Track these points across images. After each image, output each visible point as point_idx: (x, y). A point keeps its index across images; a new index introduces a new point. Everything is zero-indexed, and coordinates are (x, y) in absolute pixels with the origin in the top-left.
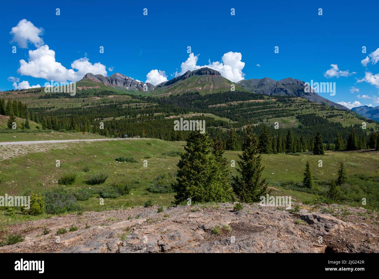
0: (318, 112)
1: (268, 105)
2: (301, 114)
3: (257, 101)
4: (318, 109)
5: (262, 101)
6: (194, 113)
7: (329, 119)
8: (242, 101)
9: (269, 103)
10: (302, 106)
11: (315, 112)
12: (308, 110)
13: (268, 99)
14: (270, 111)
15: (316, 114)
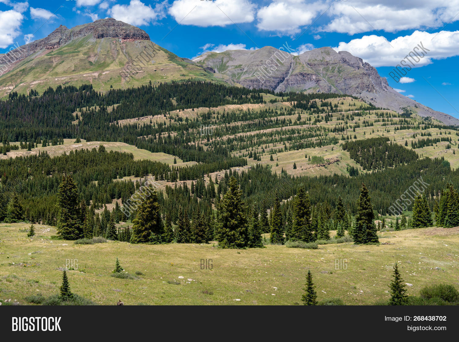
0: (392, 133)
1: (272, 119)
2: (354, 140)
3: (245, 107)
4: (393, 127)
5: (256, 107)
6: (78, 141)
7: (418, 151)
8: (208, 109)
9: (277, 113)
10: (356, 118)
11: (386, 135)
12: (369, 129)
13: (272, 102)
14: (278, 133)
15: (388, 139)
